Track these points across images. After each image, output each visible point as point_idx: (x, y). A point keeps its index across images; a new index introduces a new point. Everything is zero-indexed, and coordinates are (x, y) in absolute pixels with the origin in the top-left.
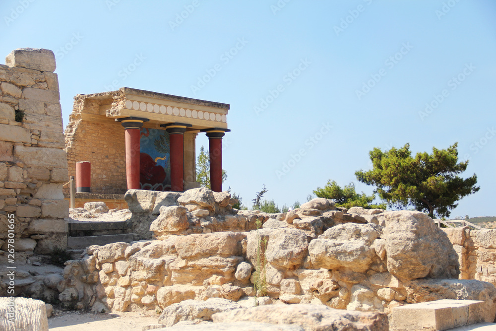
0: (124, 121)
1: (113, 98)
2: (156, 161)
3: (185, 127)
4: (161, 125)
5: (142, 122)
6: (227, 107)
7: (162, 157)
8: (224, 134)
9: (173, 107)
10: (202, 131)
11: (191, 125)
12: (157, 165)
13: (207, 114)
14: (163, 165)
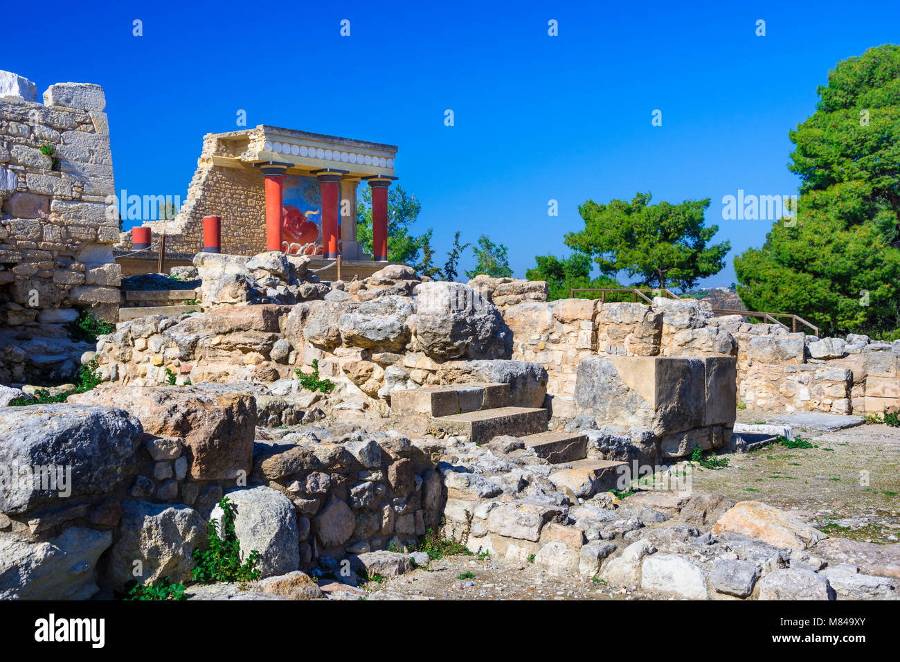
0: (263, 167)
1: (250, 138)
2: (306, 216)
3: (341, 174)
4: (312, 172)
5: (285, 167)
6: (395, 148)
7: (314, 211)
8: (390, 183)
9: (325, 149)
10: (363, 178)
11: (348, 172)
12: (308, 220)
13: (368, 158)
14: (314, 220)
